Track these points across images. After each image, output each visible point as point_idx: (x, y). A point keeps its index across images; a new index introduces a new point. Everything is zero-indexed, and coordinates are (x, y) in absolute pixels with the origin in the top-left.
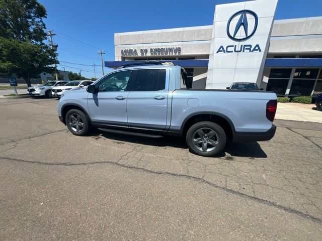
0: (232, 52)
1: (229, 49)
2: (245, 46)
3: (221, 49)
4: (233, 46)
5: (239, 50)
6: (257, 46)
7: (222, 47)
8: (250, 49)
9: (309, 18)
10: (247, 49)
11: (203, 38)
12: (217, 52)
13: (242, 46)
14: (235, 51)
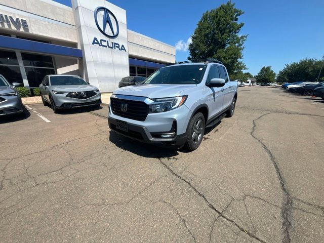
0: (106, 46)
1: (103, 43)
2: (115, 44)
3: (96, 41)
4: (105, 41)
5: (111, 46)
6: (123, 46)
7: (95, 39)
8: (118, 47)
9: (139, 34)
10: (117, 47)
11: (61, 18)
12: (93, 44)
13: (112, 43)
14: (109, 47)
